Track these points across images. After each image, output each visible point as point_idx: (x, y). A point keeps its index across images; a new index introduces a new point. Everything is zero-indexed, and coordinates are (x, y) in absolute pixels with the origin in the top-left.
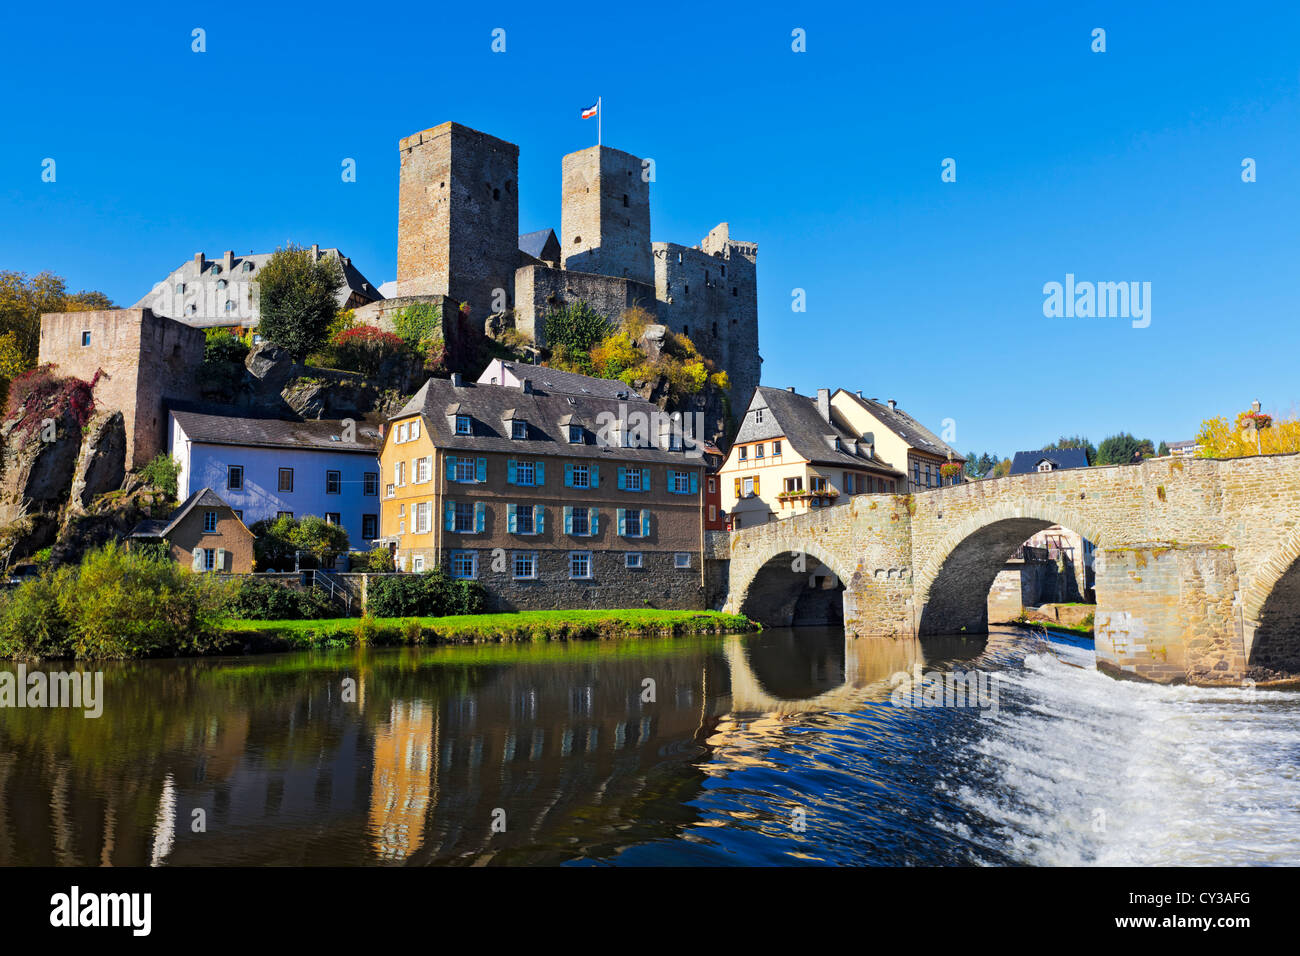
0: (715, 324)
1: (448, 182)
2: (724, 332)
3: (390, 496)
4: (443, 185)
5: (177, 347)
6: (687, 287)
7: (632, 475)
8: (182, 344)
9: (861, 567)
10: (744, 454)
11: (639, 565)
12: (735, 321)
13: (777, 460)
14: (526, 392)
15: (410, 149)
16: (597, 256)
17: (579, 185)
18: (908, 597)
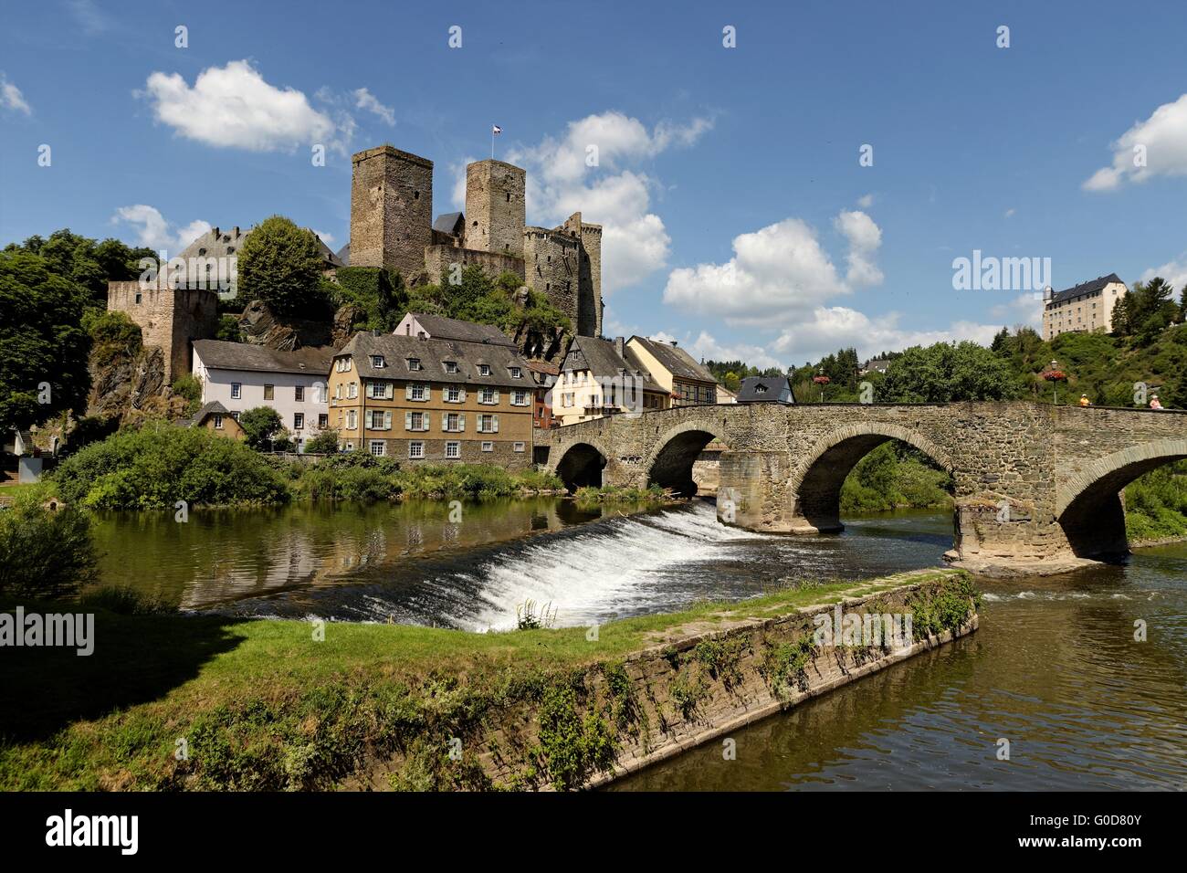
0: (569, 283)
1: (382, 188)
3: (334, 404)
4: (380, 189)
5: (198, 304)
6: (549, 257)
7: (487, 393)
8: (202, 302)
9: (614, 456)
11: (491, 449)
12: (584, 279)
14: (421, 340)
15: (358, 162)
16: (487, 236)
17: (477, 185)
18: (640, 474)
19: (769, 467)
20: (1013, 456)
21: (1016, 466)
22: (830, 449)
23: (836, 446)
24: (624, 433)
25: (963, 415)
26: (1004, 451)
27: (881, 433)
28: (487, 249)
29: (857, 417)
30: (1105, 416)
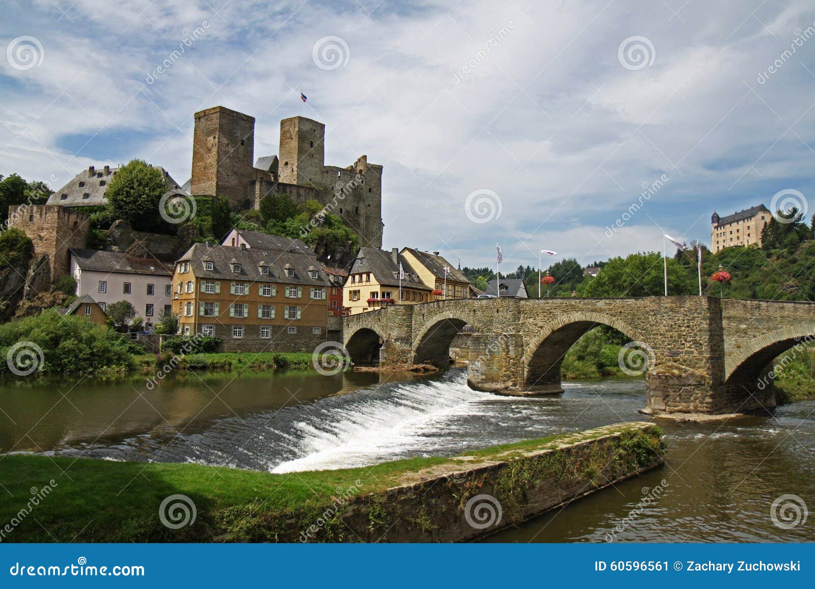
0: (357, 208)
1: (217, 137)
2: (362, 211)
3: (176, 298)
4: (215, 138)
5: (76, 223)
7: (293, 290)
8: (79, 221)
9: (389, 338)
10: (354, 279)
11: (295, 332)
12: (369, 205)
13: (368, 283)
14: (243, 250)
15: (199, 118)
16: (295, 173)
17: (288, 135)
18: (409, 352)
19: (508, 346)
20: (691, 336)
21: (694, 344)
22: (553, 332)
23: (559, 330)
24: (397, 320)
25: (654, 306)
26: (684, 333)
27: (593, 320)
28: (295, 183)
29: (574, 308)
30: (759, 307)
